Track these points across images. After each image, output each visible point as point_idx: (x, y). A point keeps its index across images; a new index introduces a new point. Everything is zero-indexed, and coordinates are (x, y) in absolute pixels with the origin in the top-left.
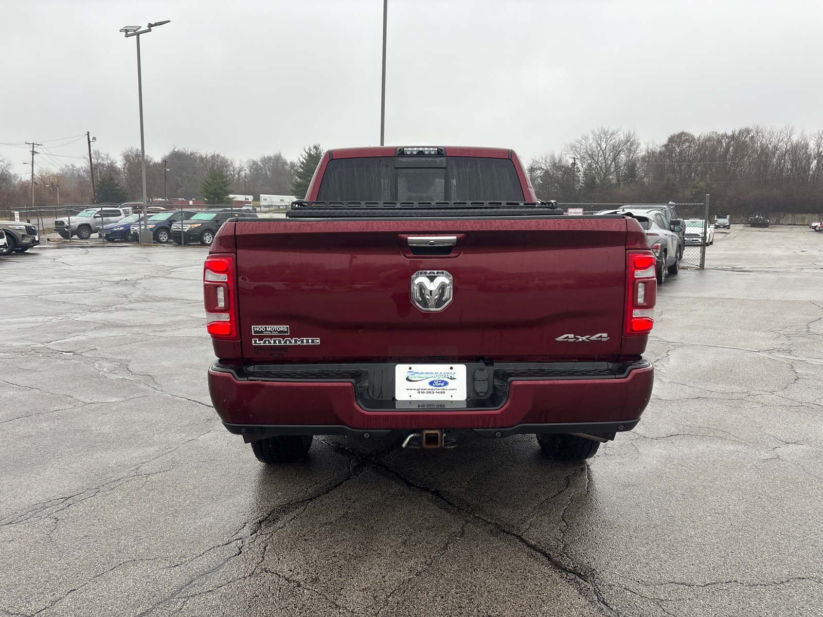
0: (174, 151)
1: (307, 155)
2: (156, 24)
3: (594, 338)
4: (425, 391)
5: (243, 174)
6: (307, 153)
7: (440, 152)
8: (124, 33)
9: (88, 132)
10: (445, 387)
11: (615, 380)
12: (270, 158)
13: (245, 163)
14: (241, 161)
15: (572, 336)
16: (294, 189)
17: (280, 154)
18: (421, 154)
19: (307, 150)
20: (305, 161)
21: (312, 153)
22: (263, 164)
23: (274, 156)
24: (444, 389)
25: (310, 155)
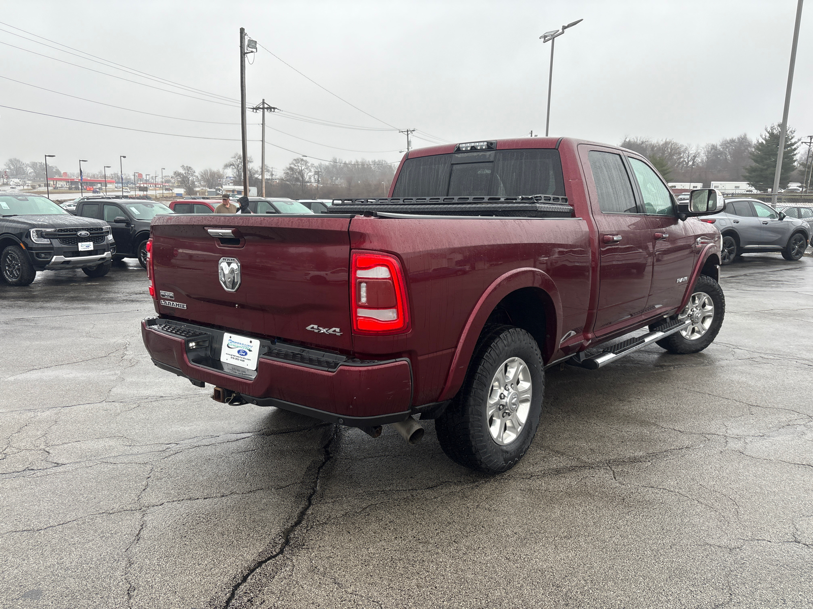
0: (625, 141)
1: (768, 135)
2: (569, 26)
3: (331, 331)
4: (235, 357)
5: (698, 160)
6: (769, 133)
7: (490, 146)
8: (543, 40)
9: (532, 131)
10: (245, 357)
11: (327, 372)
12: (733, 141)
13: (703, 148)
14: (698, 147)
15: (316, 327)
16: (747, 174)
17: (745, 135)
18: (474, 149)
19: (769, 129)
20: (764, 142)
21: (775, 132)
22: (723, 148)
23: (739, 139)
24: (244, 358)
25: (772, 135)
